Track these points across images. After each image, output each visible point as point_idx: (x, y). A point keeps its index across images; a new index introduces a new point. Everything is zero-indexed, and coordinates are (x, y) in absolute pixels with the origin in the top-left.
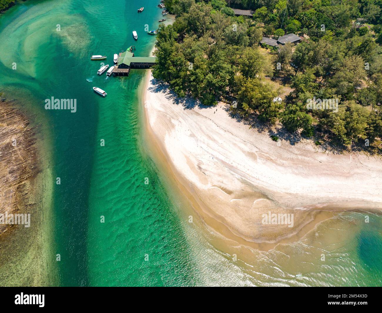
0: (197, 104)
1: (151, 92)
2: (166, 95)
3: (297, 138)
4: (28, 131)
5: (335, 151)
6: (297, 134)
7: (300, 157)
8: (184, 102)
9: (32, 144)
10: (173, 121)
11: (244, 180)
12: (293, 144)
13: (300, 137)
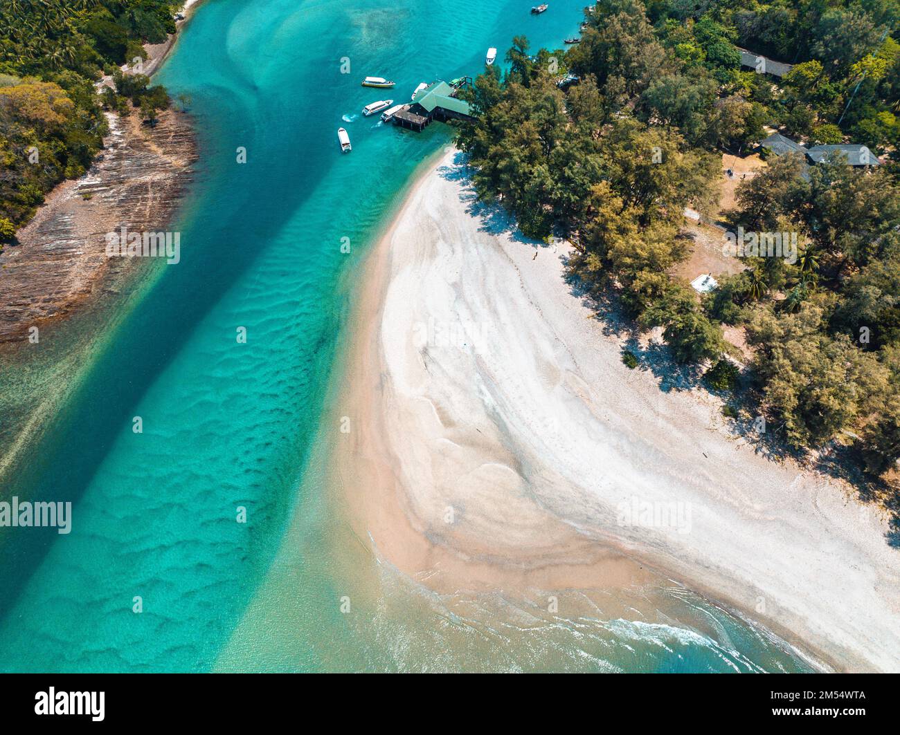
0: (511, 229)
1: (441, 176)
2: (463, 190)
3: (687, 380)
4: (187, 173)
5: (764, 449)
6: (694, 372)
7: (661, 422)
8: (489, 217)
9: (178, 197)
10: (441, 245)
11: (497, 414)
12: (665, 387)
13: (695, 382)
